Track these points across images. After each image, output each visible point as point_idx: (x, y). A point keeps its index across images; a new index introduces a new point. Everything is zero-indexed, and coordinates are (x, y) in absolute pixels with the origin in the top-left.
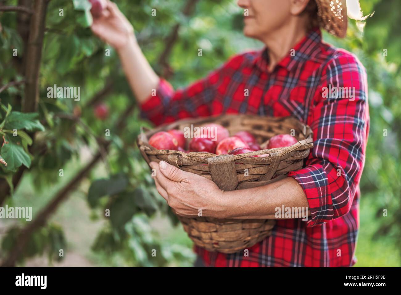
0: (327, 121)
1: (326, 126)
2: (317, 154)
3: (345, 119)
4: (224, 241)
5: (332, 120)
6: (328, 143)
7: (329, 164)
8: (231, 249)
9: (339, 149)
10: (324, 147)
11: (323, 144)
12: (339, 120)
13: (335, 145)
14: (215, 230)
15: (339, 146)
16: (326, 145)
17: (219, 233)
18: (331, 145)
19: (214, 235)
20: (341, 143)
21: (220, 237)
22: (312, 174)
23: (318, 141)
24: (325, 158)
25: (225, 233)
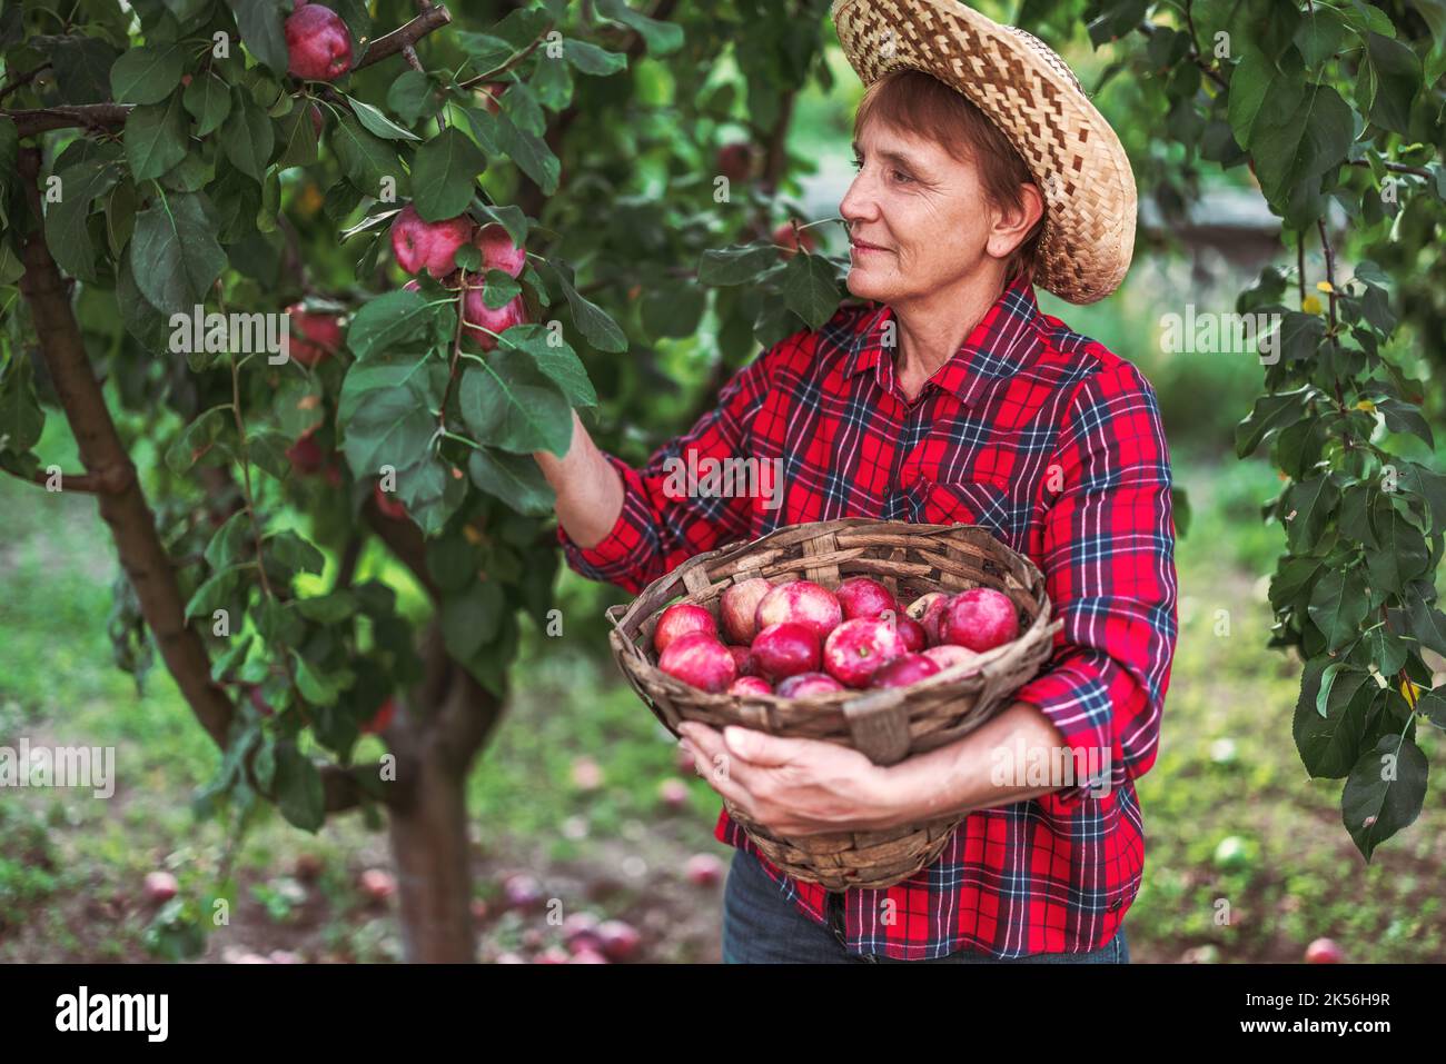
0: (1091, 549)
1: (1091, 562)
2: (1079, 636)
3: (1134, 542)
4: (875, 867)
5: (1104, 547)
6: (1101, 608)
7: (1108, 660)
8: (888, 880)
9: (1129, 622)
10: (1093, 616)
11: (1091, 611)
12: (1122, 544)
13: (1118, 611)
14: (848, 845)
15: (1127, 613)
16: (1098, 611)
17: (860, 853)
18: (1108, 613)
19: (848, 856)
20: (1135, 607)
21: (864, 860)
22: (1078, 696)
23: (1077, 603)
24: (1098, 647)
25: (875, 849)
